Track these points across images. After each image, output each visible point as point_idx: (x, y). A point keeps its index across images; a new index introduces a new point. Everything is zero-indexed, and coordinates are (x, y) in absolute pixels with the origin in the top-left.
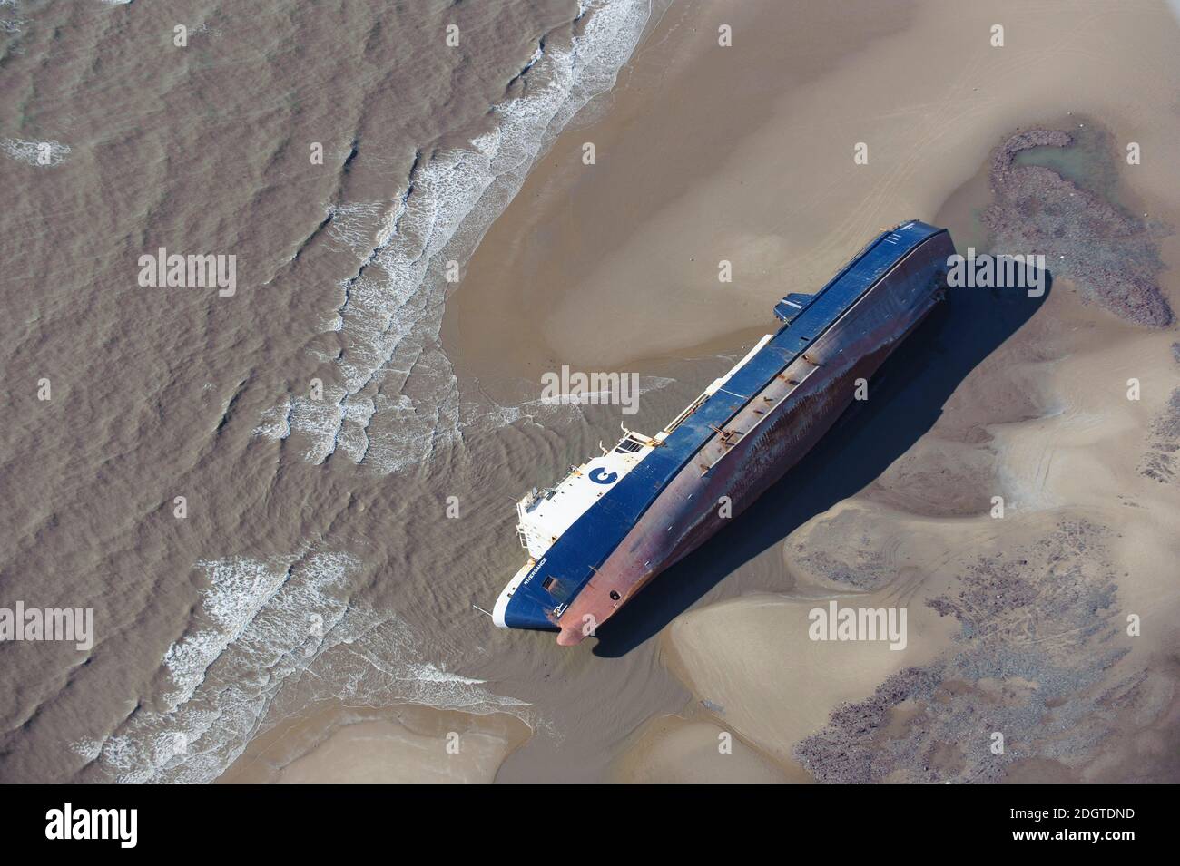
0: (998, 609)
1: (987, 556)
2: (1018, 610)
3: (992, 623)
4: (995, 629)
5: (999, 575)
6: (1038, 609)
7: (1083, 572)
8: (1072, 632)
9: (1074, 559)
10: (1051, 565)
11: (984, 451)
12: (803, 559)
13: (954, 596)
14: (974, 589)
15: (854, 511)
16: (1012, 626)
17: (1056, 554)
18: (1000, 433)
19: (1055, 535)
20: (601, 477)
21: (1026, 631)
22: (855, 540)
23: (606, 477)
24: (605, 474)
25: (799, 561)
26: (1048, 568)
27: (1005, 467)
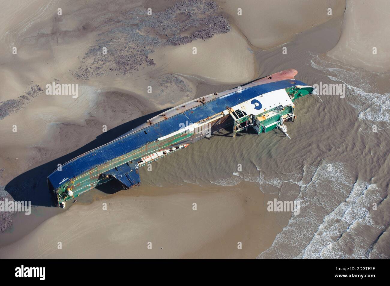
0: (131, 57)
1: (122, 75)
2: (125, 55)
3: (137, 53)
4: (138, 51)
5: (123, 67)
6: (118, 53)
7: (93, 61)
8: (112, 43)
9: (93, 66)
10: (102, 66)
12: (189, 91)
13: (144, 65)
14: (135, 65)
15: (158, 104)
16: (131, 50)
17: (97, 69)
18: (82, 121)
19: (92, 76)
20: (257, 104)
21: (128, 47)
22: (166, 93)
23: (256, 103)
24: (255, 105)
25: (191, 91)
26: (104, 65)
27: (90, 106)
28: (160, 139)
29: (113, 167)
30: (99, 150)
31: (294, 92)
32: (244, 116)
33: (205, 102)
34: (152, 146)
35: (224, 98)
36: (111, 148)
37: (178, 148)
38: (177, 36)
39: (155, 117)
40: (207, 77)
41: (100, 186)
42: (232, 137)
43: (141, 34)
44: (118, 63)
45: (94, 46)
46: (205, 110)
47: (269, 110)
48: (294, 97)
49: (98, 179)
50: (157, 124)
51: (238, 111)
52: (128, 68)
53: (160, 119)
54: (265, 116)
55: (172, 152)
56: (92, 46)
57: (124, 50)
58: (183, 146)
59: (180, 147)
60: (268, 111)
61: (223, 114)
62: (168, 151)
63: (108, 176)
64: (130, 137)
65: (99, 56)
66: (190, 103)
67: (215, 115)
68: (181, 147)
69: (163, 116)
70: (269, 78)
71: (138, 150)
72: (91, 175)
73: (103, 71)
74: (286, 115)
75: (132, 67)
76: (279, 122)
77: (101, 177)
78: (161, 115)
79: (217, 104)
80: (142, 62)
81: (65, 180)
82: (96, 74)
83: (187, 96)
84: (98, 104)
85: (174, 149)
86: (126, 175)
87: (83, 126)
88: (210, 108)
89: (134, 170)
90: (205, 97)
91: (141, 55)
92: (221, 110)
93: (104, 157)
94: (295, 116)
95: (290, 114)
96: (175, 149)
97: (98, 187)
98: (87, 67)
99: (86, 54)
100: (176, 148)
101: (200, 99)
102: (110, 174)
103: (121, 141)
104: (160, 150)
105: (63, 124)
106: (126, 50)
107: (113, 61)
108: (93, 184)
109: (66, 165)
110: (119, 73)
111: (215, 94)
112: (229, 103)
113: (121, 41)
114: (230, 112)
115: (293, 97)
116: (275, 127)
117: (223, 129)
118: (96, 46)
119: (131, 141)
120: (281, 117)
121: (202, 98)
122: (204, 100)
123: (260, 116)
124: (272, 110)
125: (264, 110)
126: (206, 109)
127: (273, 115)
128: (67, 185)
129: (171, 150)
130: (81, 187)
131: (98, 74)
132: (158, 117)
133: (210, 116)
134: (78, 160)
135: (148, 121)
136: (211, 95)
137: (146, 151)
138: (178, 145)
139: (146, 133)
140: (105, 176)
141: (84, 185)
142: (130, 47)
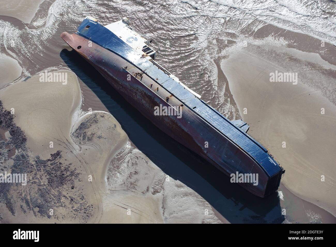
51: (144, 50)
61: (151, 60)
81: (272, 160)
114: (147, 56)
142: (33, 178)
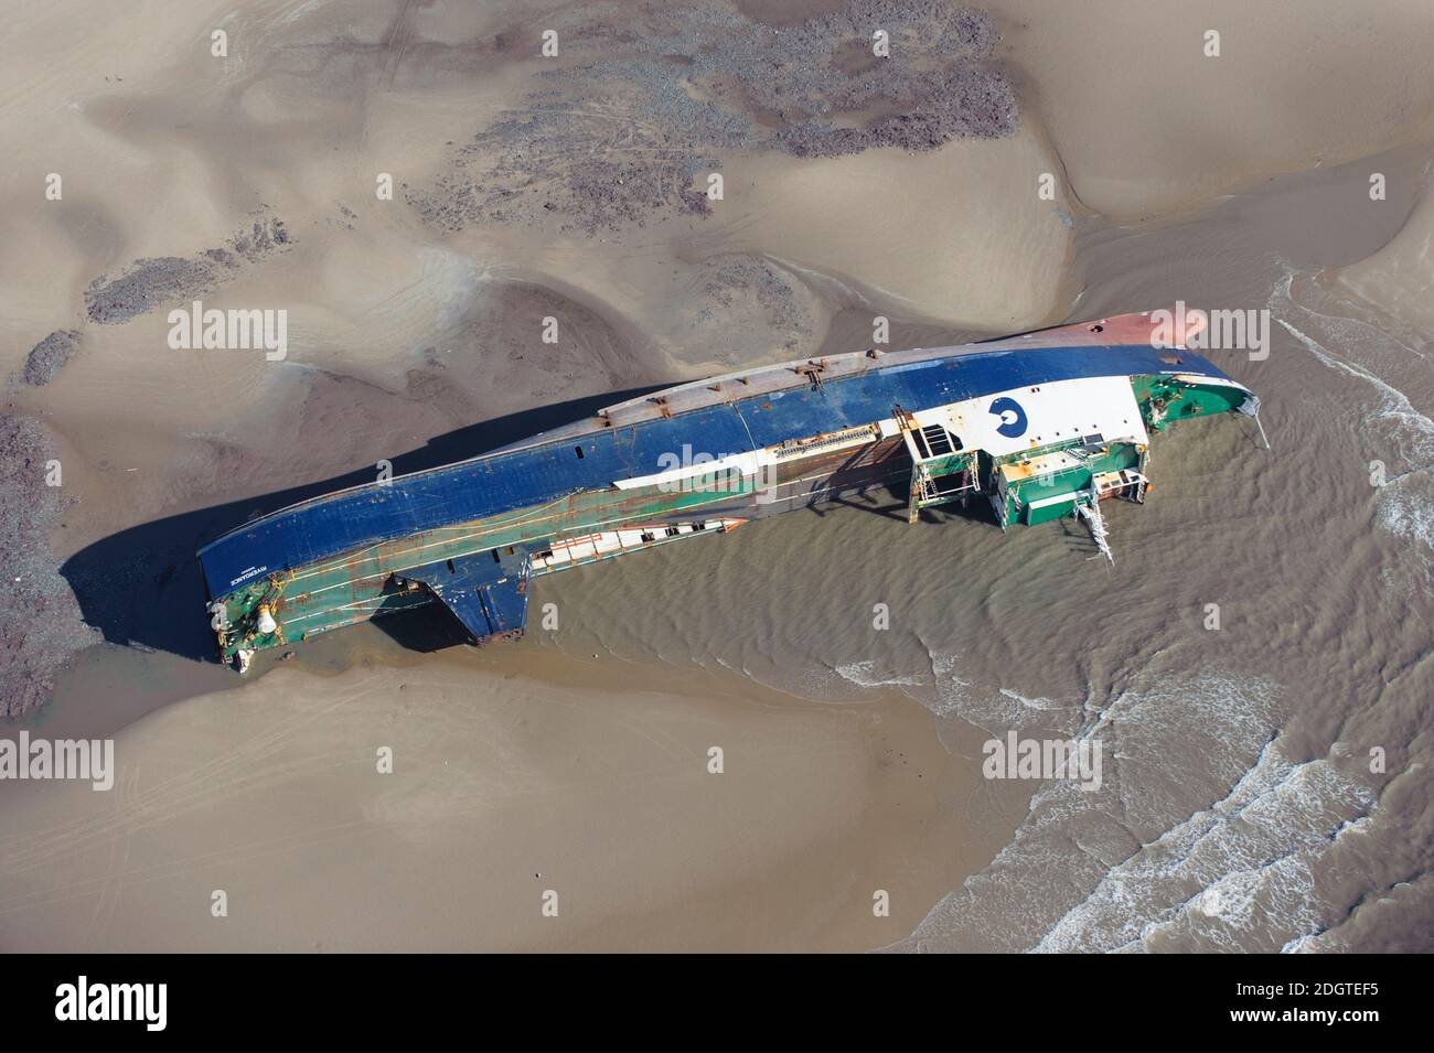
0: (633, 173)
1: (582, 233)
2: (614, 161)
3: (658, 161)
4: (663, 155)
5: (593, 205)
6: (592, 151)
7: (494, 165)
8: (580, 113)
9: (489, 184)
10: (520, 189)
11: (442, 361)
12: (801, 331)
13: (670, 208)
14: (639, 204)
15: (678, 357)
16: (641, 148)
17: (502, 199)
18: (395, 376)
19: (477, 219)
20: (1012, 417)
21: (631, 136)
22: (718, 321)
23: (1007, 413)
24: (1004, 419)
25: (810, 333)
26: (530, 188)
27: (439, 326)
28: (622, 485)
29: (439, 555)
30: (399, 488)
31: (1167, 395)
32: (951, 451)
33: (822, 376)
34: (595, 506)
35: (898, 374)
36: (443, 488)
37: (702, 527)
38: (818, 122)
39: (628, 403)
40: (879, 289)
41: (390, 616)
42: (906, 520)
43: (693, 94)
44: (581, 187)
45: (514, 113)
46: (814, 406)
47: (1049, 446)
48: (1165, 413)
49: (381, 590)
50: (628, 430)
51: (935, 432)
52: (609, 210)
53: (643, 412)
54: (1028, 463)
55: (674, 539)
56: (506, 112)
57: (616, 145)
58: (719, 524)
59: (707, 526)
60: (1043, 448)
61: (876, 431)
62: (659, 533)
63: (415, 586)
64: (522, 460)
65: (519, 152)
66: (770, 372)
67: (846, 432)
68: (711, 525)
69: (657, 401)
70: (1096, 327)
71: (537, 509)
72: (356, 570)
73: (520, 206)
74: (1116, 476)
75: (626, 211)
76: (1087, 494)
77: (390, 584)
78: (653, 400)
79: (866, 391)
80: (666, 198)
81: (252, 574)
82: (492, 215)
83: (788, 346)
84: (468, 324)
85: (685, 529)
86: (478, 592)
87: (391, 393)
88: (835, 400)
89: (514, 581)
90: (828, 359)
91: (670, 170)
92: (874, 417)
93: (409, 516)
94: (1146, 485)
95: (1130, 474)
96: (690, 529)
97: (379, 620)
98: (467, 183)
99: (479, 137)
100: (695, 528)
101: (811, 363)
102: (423, 580)
103: (485, 469)
104: (626, 526)
105: (326, 372)
106: (621, 146)
107: (565, 175)
108: (366, 605)
109: (270, 520)
110: (574, 225)
111: (868, 355)
112: (911, 394)
113: (614, 108)
114: (903, 427)
115: (1160, 412)
116: (1068, 511)
117: (880, 485)
118: (522, 112)
119: (519, 474)
120: (1095, 481)
121: (816, 360)
122: (821, 368)
123: (1012, 460)
124: (1061, 447)
125: (1032, 441)
126: (818, 403)
127: (1062, 467)
128: (256, 591)
129: (673, 532)
130: (315, 607)
131: (499, 216)
132: (640, 406)
133: (827, 432)
134: (315, 509)
135: (601, 412)
136: (856, 354)
137: (571, 520)
138: (700, 518)
139: (581, 455)
140: (405, 583)
141: (327, 603)
142: (640, 135)
